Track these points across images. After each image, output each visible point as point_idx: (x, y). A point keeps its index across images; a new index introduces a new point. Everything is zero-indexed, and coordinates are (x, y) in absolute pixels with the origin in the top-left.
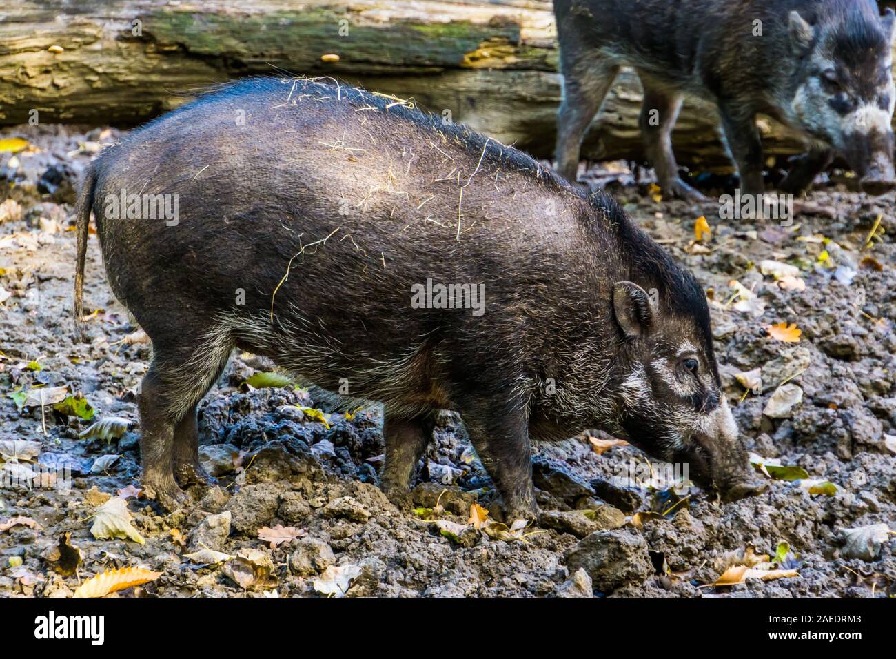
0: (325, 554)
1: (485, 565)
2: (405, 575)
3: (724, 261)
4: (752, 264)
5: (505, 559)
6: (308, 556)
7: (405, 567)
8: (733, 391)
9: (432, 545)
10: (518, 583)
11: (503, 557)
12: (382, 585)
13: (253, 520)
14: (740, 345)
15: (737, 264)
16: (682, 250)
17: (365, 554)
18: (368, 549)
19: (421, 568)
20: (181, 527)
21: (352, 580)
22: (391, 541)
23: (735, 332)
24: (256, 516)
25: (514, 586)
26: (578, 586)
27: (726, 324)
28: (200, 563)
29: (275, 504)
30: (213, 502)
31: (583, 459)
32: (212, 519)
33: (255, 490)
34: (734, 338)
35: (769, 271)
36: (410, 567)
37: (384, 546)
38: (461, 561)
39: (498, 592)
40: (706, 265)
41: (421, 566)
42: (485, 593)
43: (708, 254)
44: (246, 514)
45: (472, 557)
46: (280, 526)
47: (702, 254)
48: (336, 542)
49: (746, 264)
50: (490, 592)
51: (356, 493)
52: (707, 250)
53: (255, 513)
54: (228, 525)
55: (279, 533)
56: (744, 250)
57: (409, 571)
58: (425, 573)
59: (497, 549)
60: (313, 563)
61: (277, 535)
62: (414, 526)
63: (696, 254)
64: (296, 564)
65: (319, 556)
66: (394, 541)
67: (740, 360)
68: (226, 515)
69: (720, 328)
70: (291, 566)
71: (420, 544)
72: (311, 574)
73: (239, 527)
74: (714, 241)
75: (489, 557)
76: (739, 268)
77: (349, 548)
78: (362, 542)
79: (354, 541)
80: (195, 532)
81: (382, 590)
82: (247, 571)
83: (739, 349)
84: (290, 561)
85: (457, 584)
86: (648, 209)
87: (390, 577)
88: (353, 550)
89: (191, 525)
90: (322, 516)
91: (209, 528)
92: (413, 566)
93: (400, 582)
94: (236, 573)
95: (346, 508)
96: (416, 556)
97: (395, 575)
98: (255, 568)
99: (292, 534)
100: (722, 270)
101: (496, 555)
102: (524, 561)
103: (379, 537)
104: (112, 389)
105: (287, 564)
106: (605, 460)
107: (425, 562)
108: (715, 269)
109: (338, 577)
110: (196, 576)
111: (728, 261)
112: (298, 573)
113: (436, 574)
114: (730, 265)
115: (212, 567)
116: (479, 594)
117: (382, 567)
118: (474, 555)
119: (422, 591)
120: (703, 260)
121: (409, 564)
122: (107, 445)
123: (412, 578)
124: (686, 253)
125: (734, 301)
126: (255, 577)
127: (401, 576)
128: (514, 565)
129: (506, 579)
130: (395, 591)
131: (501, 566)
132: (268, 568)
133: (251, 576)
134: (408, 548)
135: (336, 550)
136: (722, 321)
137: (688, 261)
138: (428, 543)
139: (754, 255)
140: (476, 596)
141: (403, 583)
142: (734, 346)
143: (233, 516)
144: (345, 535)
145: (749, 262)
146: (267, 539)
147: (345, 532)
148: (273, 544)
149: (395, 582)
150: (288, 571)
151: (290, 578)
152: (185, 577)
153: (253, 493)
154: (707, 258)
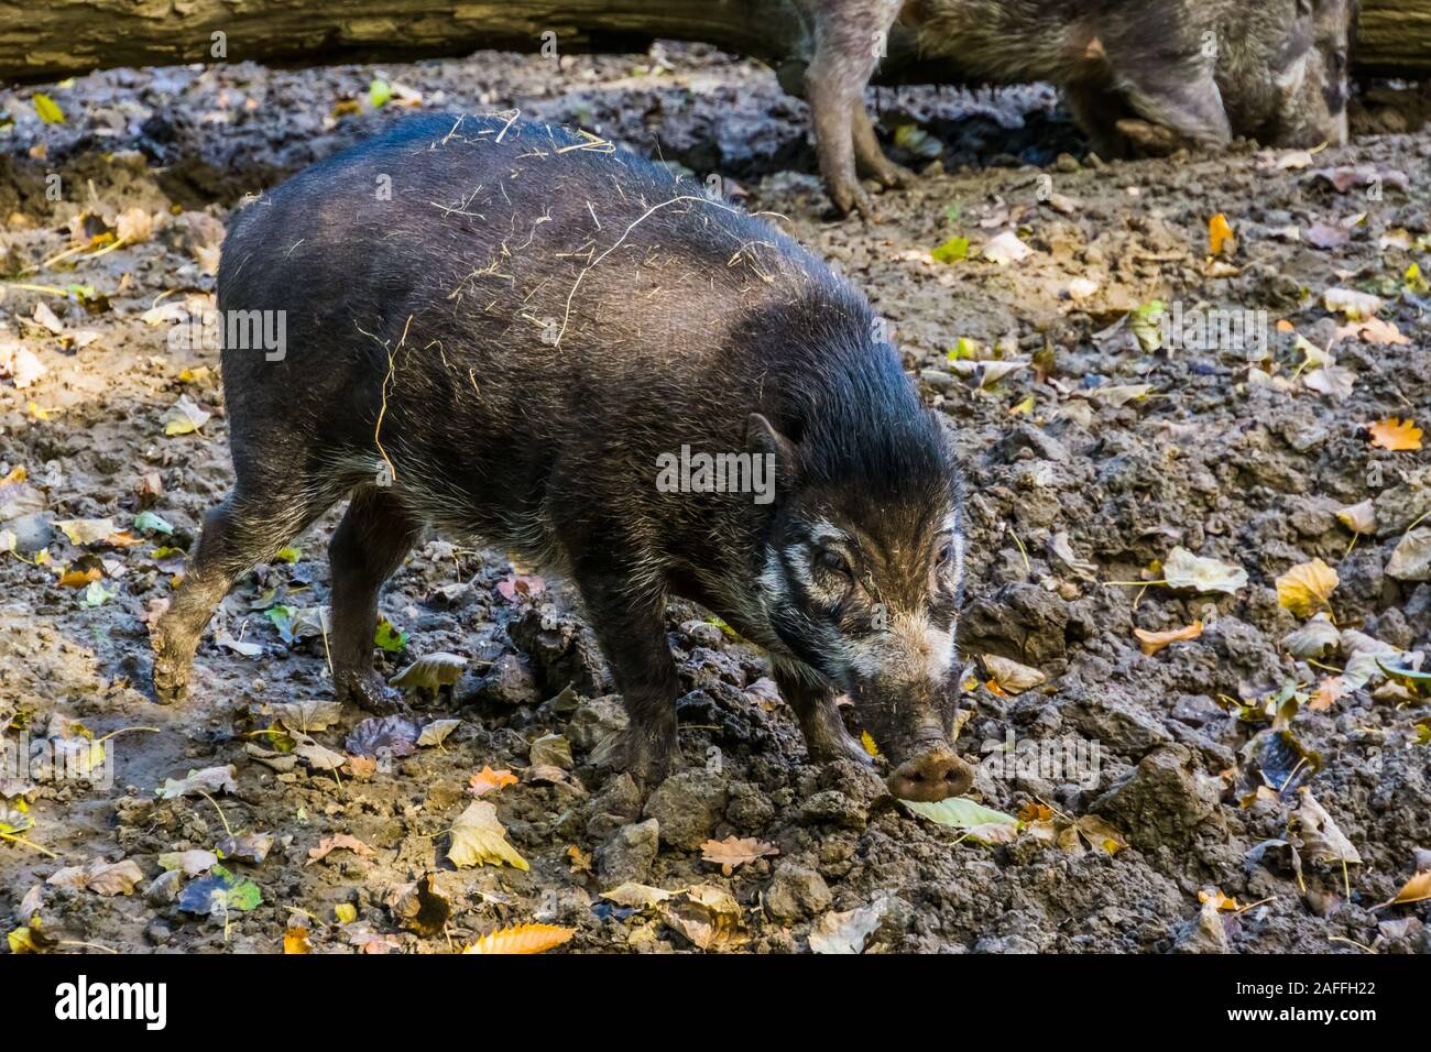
0: (819, 892)
1: (1053, 894)
2: (941, 920)
3: (1265, 289)
4: (1307, 291)
5: (1083, 883)
6: (792, 894)
7: (939, 907)
8: (1334, 537)
9: (970, 865)
10: (1110, 924)
11: (1079, 879)
12: (911, 938)
13: (690, 827)
14: (1336, 463)
15: (1284, 293)
16: (1197, 271)
17: (874, 885)
18: (878, 877)
19: (962, 907)
20: (578, 838)
21: (868, 935)
22: (910, 862)
23: (1326, 442)
24: (695, 822)
25: (1106, 930)
26: (1207, 932)
27: (1312, 429)
28: (627, 906)
29: (721, 801)
30: (625, 801)
31: (1133, 669)
32: (632, 832)
33: (688, 780)
34: (1326, 450)
35: (1338, 305)
36: (947, 906)
37: (900, 870)
38: (1019, 890)
39: (1087, 944)
40: (1236, 295)
41: (962, 903)
42: (1069, 949)
43: (1236, 276)
44: (680, 819)
45: (1032, 882)
46: (733, 838)
47: (1227, 276)
48: (828, 868)
49: (1297, 291)
50: (1075, 944)
51: (841, 781)
52: (1234, 270)
53: (692, 817)
54: (655, 840)
55: (733, 849)
56: (1289, 265)
57: (947, 912)
58: (970, 914)
59: (1069, 867)
60: (801, 904)
61: (732, 852)
62: (936, 833)
63: (1218, 277)
64: (774, 907)
65: (809, 895)
66: (913, 862)
67: (1339, 486)
68: (652, 825)
69: (1304, 436)
70: (767, 910)
71: (953, 865)
72: (797, 921)
73: (670, 841)
74: (1240, 251)
75: (1058, 881)
76: (1287, 298)
77: (850, 877)
78: (868, 867)
79: (854, 865)
80: (607, 851)
81: (911, 945)
82: (701, 920)
83: (1335, 469)
84: (765, 902)
85: (1025, 936)
86: (1114, 181)
87: (919, 923)
88: (855, 879)
89: (594, 837)
90: (794, 821)
91: (628, 846)
92: (952, 904)
93: (935, 931)
94: (686, 923)
95: (834, 810)
96: (954, 887)
97: (929, 920)
98: (714, 914)
99: (754, 850)
100: (1261, 303)
101: (1068, 877)
102: (1111, 885)
103: (891, 856)
104: (410, 589)
105: (760, 907)
106: (1163, 667)
107: (967, 896)
108: (1251, 301)
109: (844, 928)
110: (625, 930)
111: (1270, 288)
112: (779, 920)
113: (988, 915)
114: (1273, 294)
115: (647, 914)
116: (1059, 948)
117: (907, 909)
118: (1036, 879)
119: (972, 946)
120: (1231, 286)
121: (944, 902)
122: (433, 698)
123: (953, 924)
124: (1204, 277)
125: (1303, 372)
126: (715, 928)
127: (937, 921)
128: (1097, 891)
129: (1093, 921)
130: (930, 945)
131: (1077, 894)
132: (733, 916)
133: (707, 926)
134: (938, 872)
135: (831, 880)
136: (1305, 426)
137: (1208, 290)
138: (963, 861)
139: (1305, 272)
140: (1055, 952)
141: (940, 932)
142: (1327, 464)
143: (661, 822)
144: (840, 857)
145: (1302, 289)
146: (716, 860)
147: (840, 852)
148: (727, 869)
149: (928, 932)
150: (763, 916)
151: (768, 929)
152: (610, 933)
153: (686, 787)
154: (1235, 282)
